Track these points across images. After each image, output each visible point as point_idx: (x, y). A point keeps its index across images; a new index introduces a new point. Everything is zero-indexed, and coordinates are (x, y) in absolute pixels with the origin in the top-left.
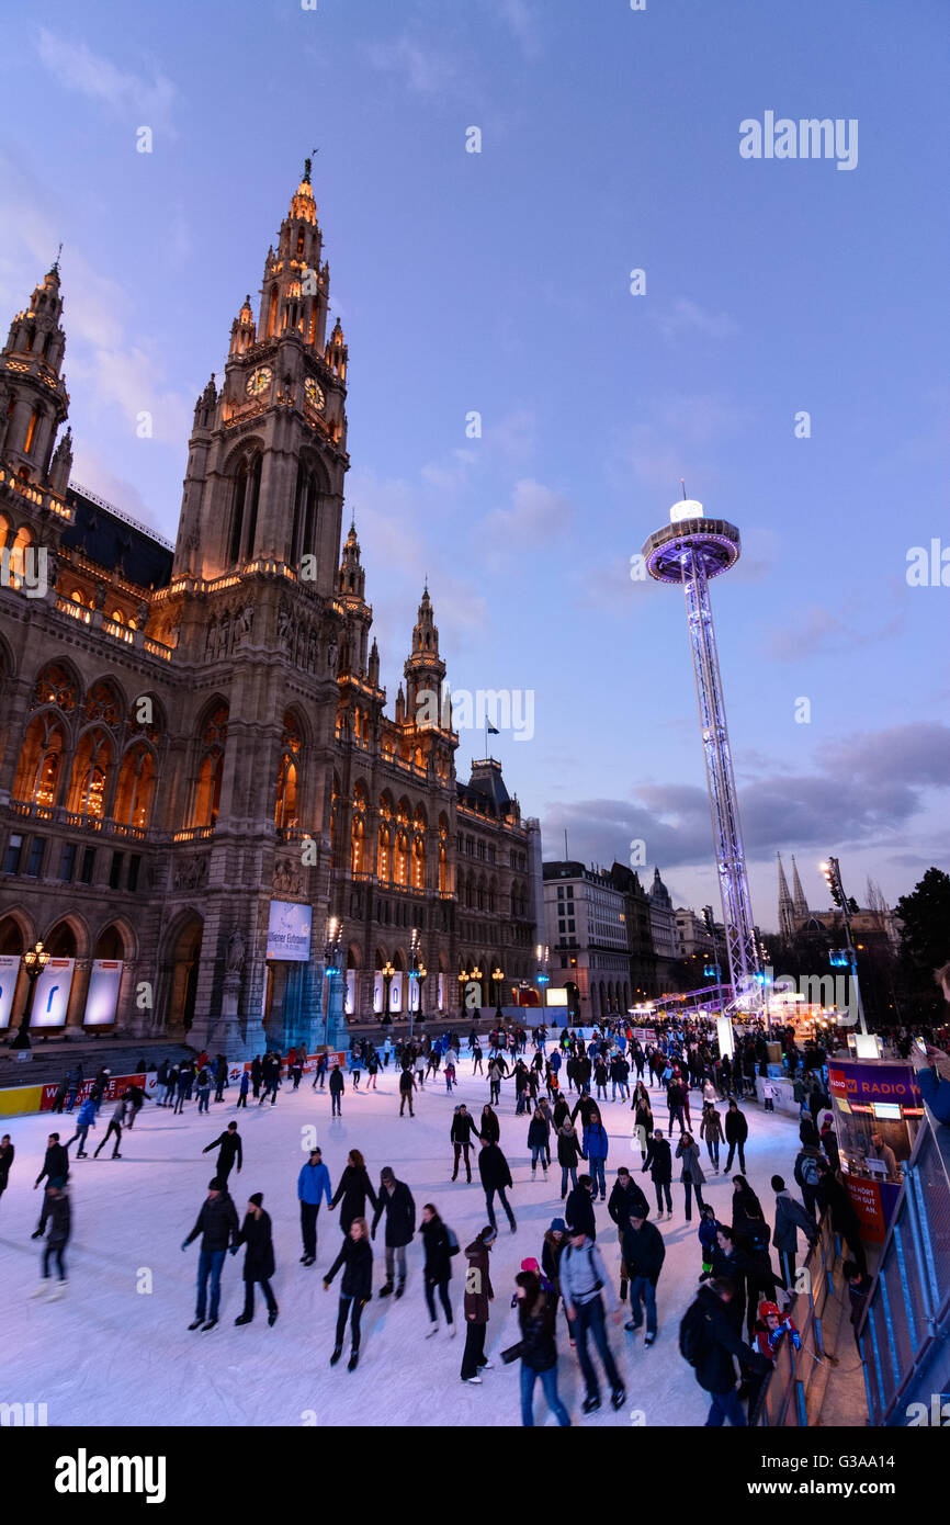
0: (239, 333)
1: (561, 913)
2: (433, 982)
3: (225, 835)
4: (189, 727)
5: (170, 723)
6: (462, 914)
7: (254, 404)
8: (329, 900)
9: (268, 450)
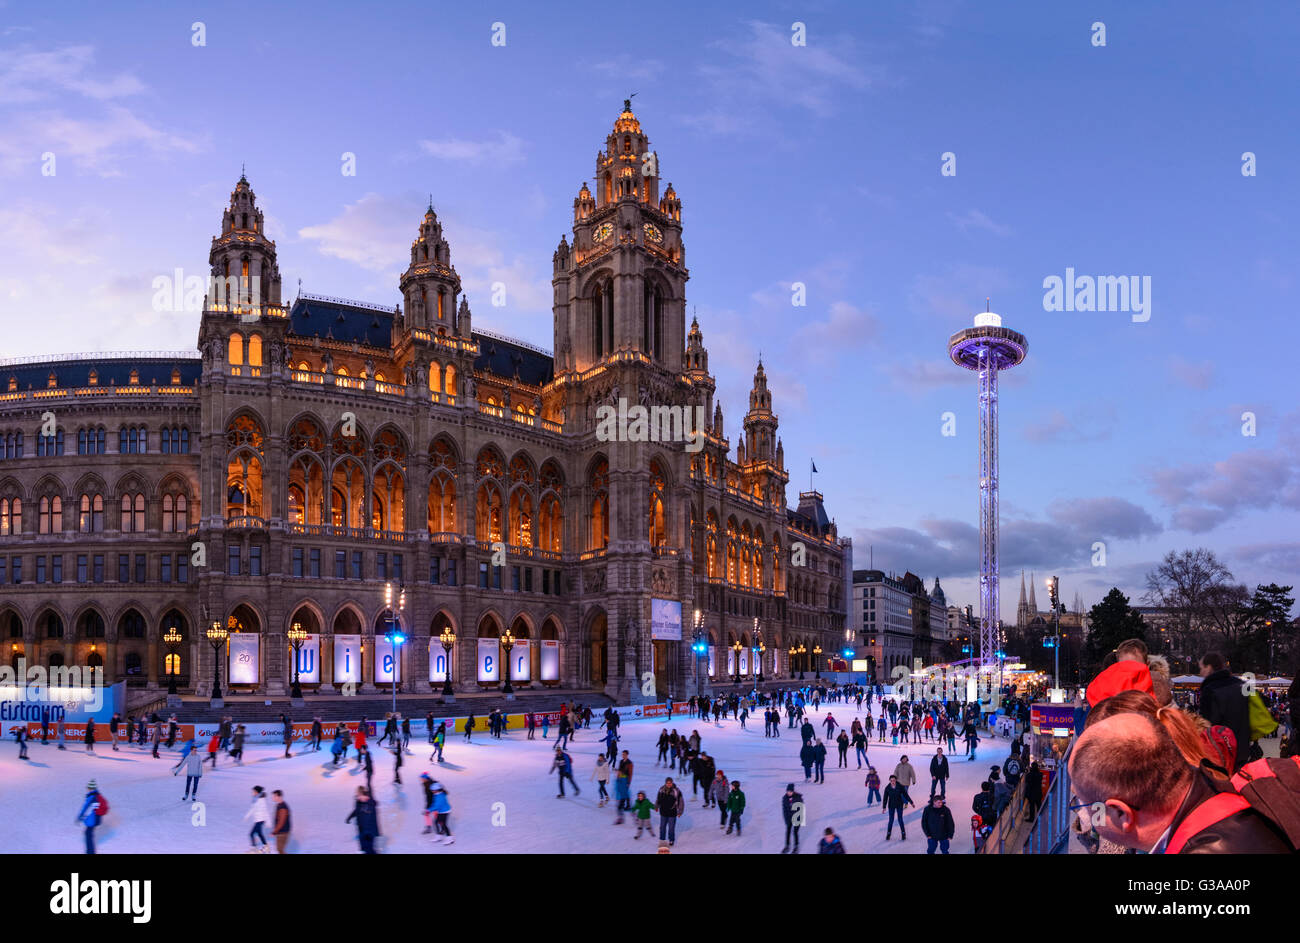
0: (581, 206)
1: (866, 607)
2: (771, 655)
3: (615, 554)
4: (581, 478)
5: (567, 477)
6: (791, 607)
7: (600, 248)
8: (693, 597)
9: (617, 276)
